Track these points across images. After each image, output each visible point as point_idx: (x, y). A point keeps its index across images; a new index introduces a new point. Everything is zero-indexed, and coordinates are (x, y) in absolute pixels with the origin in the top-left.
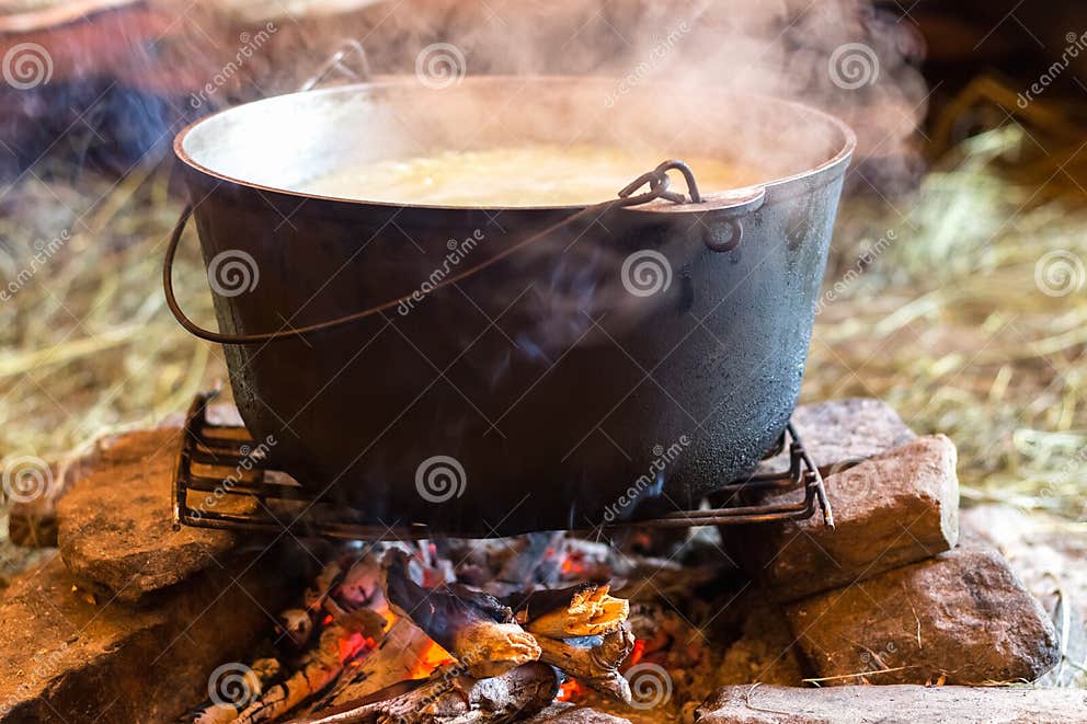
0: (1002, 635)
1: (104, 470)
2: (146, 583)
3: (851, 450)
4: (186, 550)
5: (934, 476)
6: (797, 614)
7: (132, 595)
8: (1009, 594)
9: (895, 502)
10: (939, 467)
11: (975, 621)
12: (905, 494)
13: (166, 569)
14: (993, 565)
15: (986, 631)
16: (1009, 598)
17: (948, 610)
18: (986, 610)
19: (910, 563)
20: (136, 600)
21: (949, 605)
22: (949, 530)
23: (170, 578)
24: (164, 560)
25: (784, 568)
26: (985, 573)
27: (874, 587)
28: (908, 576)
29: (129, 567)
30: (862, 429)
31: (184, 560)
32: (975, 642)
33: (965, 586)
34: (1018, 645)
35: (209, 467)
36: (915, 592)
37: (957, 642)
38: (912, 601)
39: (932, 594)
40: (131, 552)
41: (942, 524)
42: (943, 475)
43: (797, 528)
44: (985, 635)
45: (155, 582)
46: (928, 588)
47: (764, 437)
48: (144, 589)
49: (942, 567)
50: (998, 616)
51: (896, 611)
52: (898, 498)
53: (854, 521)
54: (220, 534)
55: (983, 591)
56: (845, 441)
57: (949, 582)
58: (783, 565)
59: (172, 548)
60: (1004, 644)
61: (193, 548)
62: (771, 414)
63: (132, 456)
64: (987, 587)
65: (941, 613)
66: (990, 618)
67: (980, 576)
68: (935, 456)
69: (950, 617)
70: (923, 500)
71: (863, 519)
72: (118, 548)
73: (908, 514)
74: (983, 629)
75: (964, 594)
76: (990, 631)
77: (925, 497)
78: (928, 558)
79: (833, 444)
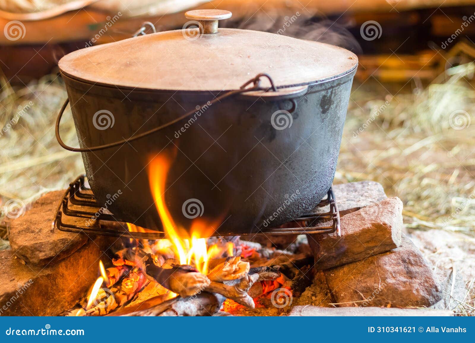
0: (416, 286)
1: (37, 207)
2: (41, 255)
3: (359, 203)
4: (60, 242)
5: (390, 215)
6: (330, 275)
7: (35, 261)
8: (421, 268)
9: (371, 226)
10: (393, 211)
11: (405, 280)
12: (376, 223)
13: (51, 249)
14: (415, 255)
15: (410, 284)
16: (421, 269)
17: (394, 275)
18: (410, 275)
19: (379, 254)
20: (37, 263)
21: (394, 272)
22: (396, 239)
23: (52, 254)
24: (50, 246)
25: (323, 254)
26: (411, 258)
27: (363, 264)
28: (378, 259)
29: (35, 249)
30: (366, 194)
31: (59, 246)
32: (404, 289)
33: (402, 264)
34: (423, 291)
35: (80, 206)
36: (380, 266)
37: (396, 289)
38: (378, 270)
39: (387, 267)
40: (36, 242)
41: (392, 237)
42: (394, 215)
43: (328, 236)
44: (409, 286)
45: (46, 255)
46: (386, 264)
47: (314, 196)
48: (41, 258)
49: (393, 256)
50: (415, 278)
51: (371, 274)
52: (373, 225)
53: (354, 234)
54: (76, 235)
55: (410, 266)
56: (358, 199)
57: (395, 262)
58: (322, 253)
59: (54, 241)
60: (417, 290)
61: (63, 241)
62: (317, 186)
63: (49, 202)
64: (412, 264)
65: (390, 276)
66: (411, 278)
67: (409, 260)
68: (392, 206)
69: (394, 278)
70: (383, 225)
71: (357, 233)
72: (32, 240)
73: (377, 231)
74: (408, 283)
75: (401, 267)
76: (411, 284)
77: (385, 224)
78: (386, 252)
79: (352, 200)
